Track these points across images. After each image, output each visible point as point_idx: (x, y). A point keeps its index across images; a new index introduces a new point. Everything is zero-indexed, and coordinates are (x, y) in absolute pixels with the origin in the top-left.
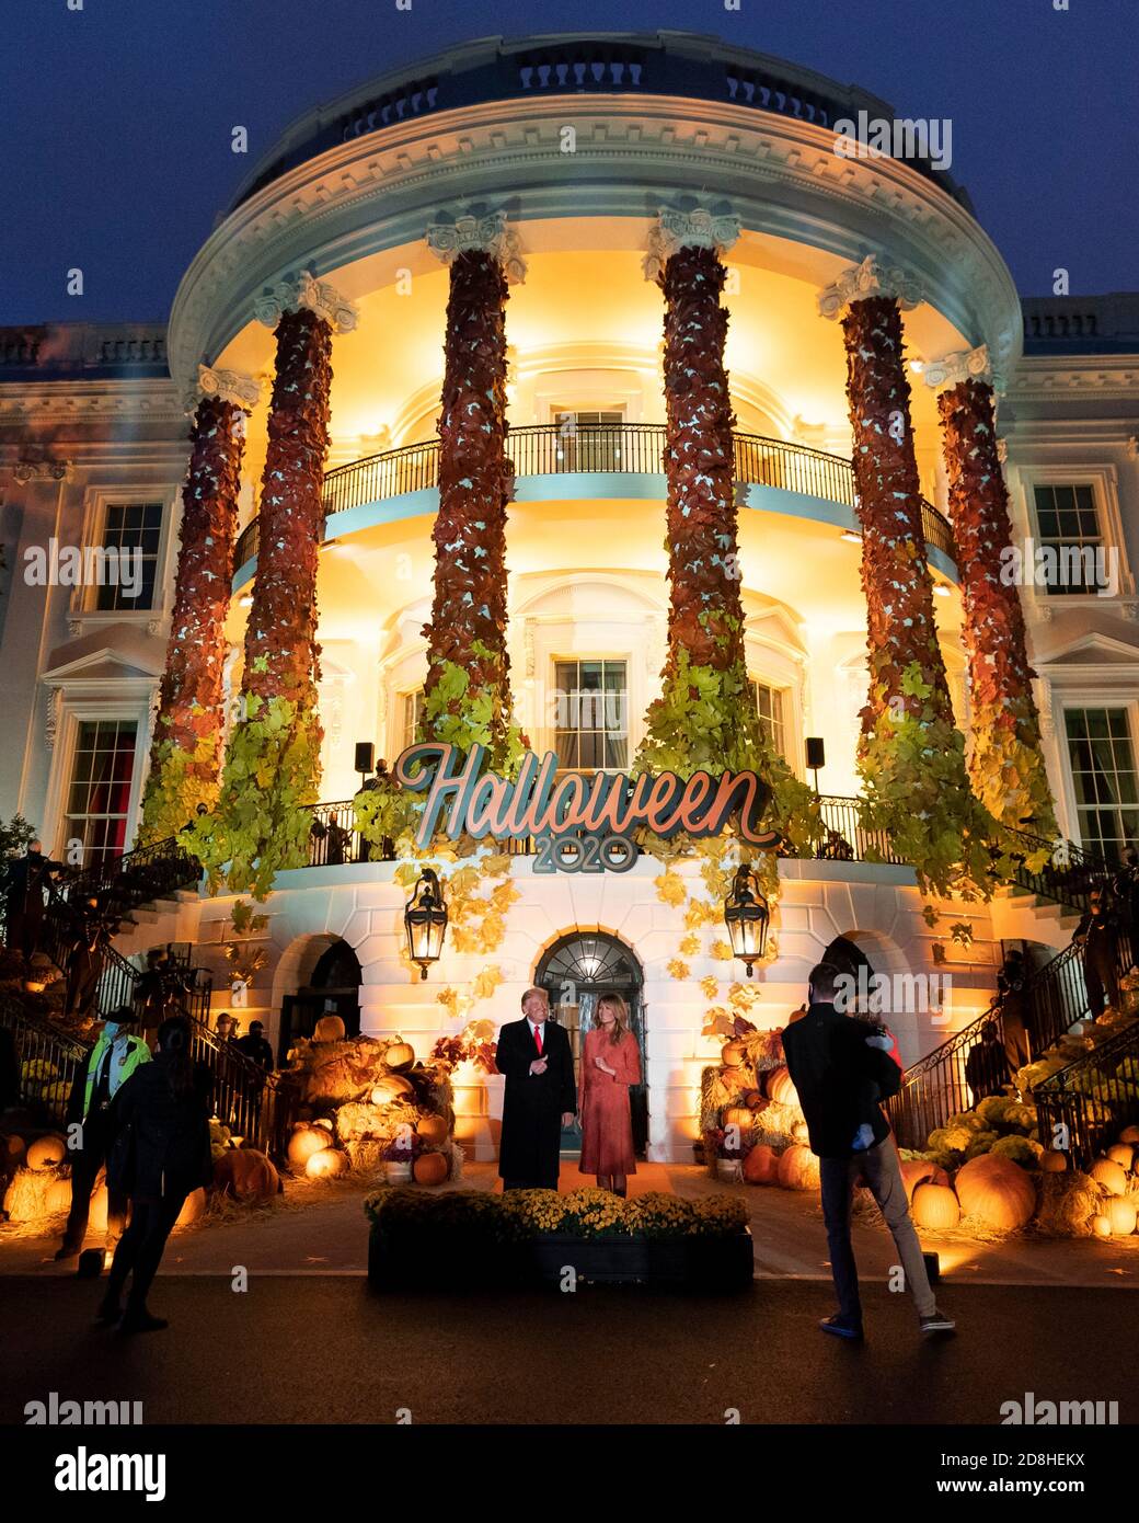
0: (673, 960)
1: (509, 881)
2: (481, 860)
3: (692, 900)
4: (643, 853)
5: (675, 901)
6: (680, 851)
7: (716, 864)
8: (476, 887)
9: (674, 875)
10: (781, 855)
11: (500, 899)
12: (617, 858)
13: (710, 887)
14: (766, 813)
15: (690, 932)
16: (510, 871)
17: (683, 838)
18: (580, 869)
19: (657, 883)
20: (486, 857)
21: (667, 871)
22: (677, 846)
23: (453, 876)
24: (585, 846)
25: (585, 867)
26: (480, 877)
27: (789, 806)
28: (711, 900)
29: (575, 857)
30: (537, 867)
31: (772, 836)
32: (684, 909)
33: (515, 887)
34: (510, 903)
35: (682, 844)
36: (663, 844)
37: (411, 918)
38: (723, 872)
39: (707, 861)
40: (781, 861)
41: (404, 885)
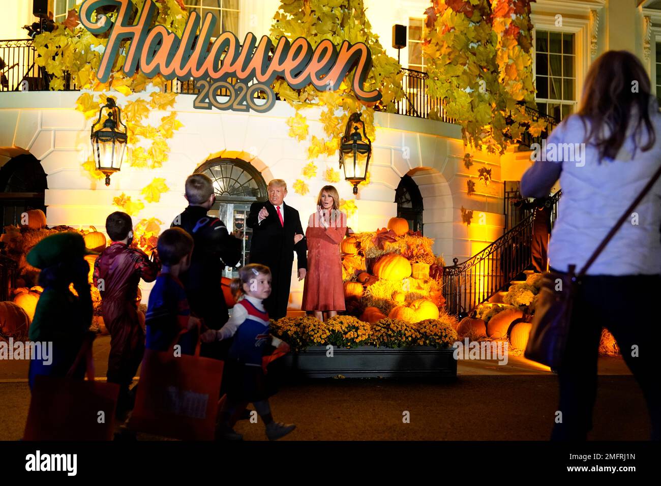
0: (297, 181)
1: (174, 113)
2: (151, 96)
3: (314, 137)
4: (279, 99)
5: (301, 137)
6: (305, 101)
7: (331, 112)
8: (147, 117)
9: (301, 118)
10: (377, 108)
11: (167, 127)
12: (260, 102)
13: (326, 129)
14: (369, 77)
15: (311, 160)
16: (175, 105)
17: (309, 89)
18: (230, 107)
19: (288, 122)
20: (155, 93)
21: (297, 115)
22: (304, 96)
23: (127, 107)
24: (235, 90)
25: (235, 106)
26: (150, 108)
27: (382, 73)
28: (326, 139)
29: (227, 98)
30: (198, 104)
31: (376, 93)
32: (307, 143)
33: (178, 118)
34: (174, 131)
35: (309, 94)
36: (294, 95)
37: (97, 136)
38: (336, 118)
39: (326, 109)
40: (377, 113)
41: (85, 111)
